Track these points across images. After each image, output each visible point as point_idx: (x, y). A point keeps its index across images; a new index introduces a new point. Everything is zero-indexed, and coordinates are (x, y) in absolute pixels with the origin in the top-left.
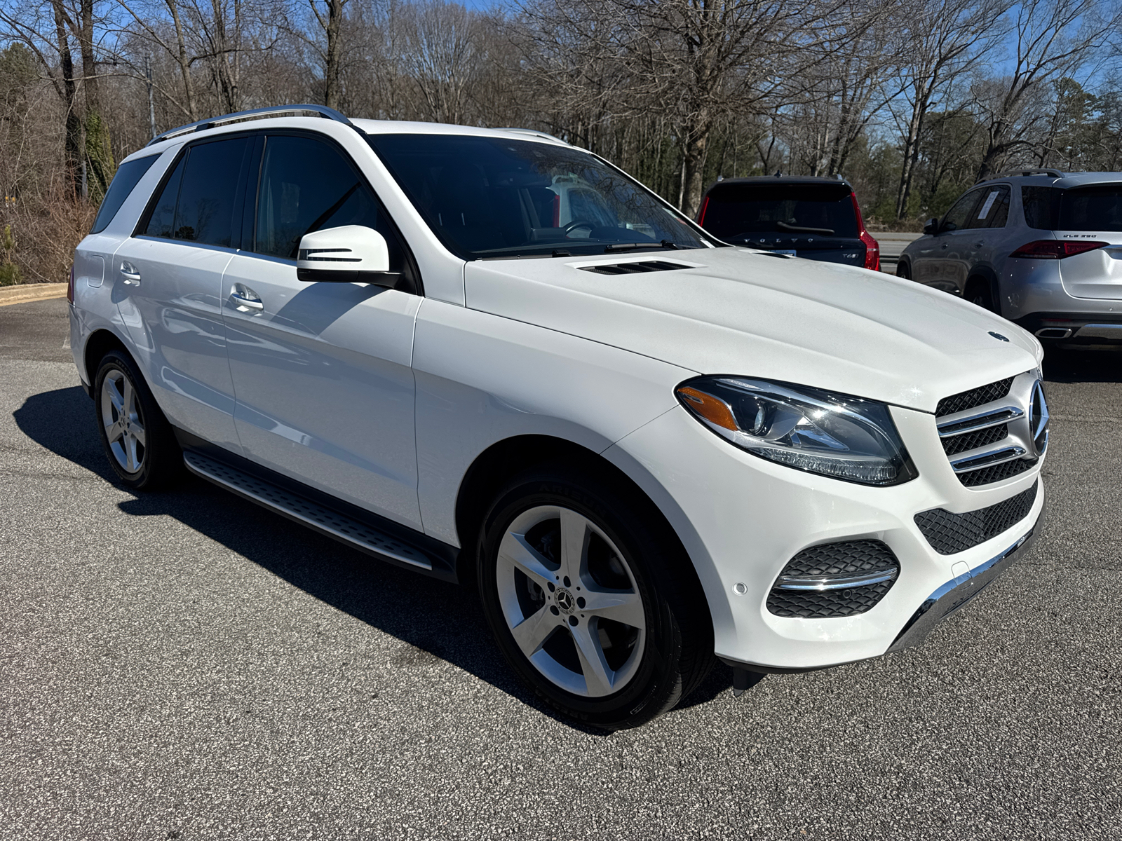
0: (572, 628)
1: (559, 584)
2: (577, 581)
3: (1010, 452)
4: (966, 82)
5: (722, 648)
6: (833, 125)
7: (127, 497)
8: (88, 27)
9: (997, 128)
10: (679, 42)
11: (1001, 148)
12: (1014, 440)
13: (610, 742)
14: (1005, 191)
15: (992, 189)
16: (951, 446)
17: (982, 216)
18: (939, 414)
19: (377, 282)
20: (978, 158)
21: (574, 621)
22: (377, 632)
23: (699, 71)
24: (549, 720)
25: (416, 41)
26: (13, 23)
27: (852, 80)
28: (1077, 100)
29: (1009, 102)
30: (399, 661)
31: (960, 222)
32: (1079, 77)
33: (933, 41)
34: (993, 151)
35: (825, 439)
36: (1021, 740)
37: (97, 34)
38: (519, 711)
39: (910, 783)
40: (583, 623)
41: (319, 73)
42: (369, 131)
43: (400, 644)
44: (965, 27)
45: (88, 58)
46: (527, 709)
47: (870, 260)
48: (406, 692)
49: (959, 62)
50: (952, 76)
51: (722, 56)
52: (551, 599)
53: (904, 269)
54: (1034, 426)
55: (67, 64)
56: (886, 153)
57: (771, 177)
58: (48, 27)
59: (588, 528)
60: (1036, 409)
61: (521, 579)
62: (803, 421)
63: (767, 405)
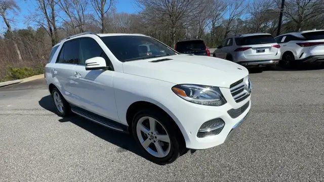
0: (155, 143)
1: (150, 134)
2: (154, 133)
3: (245, 94)
4: (221, 20)
5: (188, 146)
6: (198, 30)
7: (61, 118)
8: (54, 22)
9: (228, 28)
10: (168, 16)
11: (228, 32)
12: (245, 91)
13: (165, 167)
14: (232, 39)
15: (229, 39)
16: (233, 95)
17: (228, 44)
18: (230, 88)
19: (104, 69)
20: (224, 34)
21: (155, 141)
22: (113, 145)
23: (172, 21)
24: (152, 163)
25: (119, 20)
26: (39, 22)
27: (201, 21)
28: (241, 22)
29: (229, 23)
30: (118, 151)
31: (224, 46)
32: (241, 18)
33: (214, 13)
34: (227, 33)
35: (206, 96)
36: (253, 155)
37: (56, 23)
38: (145, 161)
39: (231, 169)
40: (157, 142)
41: (101, 28)
42: (101, 36)
43: (118, 147)
44: (220, 10)
45: (55, 28)
46: (146, 160)
47: (208, 54)
48: (120, 160)
49: (219, 17)
50: (218, 19)
51: (176, 18)
52: (149, 137)
53: (214, 55)
54: (249, 87)
55: (51, 29)
56: (208, 34)
57: (188, 40)
58: (46, 22)
59: (155, 122)
60: (249, 84)
61: (142, 133)
62: (201, 92)
63: (192, 90)
